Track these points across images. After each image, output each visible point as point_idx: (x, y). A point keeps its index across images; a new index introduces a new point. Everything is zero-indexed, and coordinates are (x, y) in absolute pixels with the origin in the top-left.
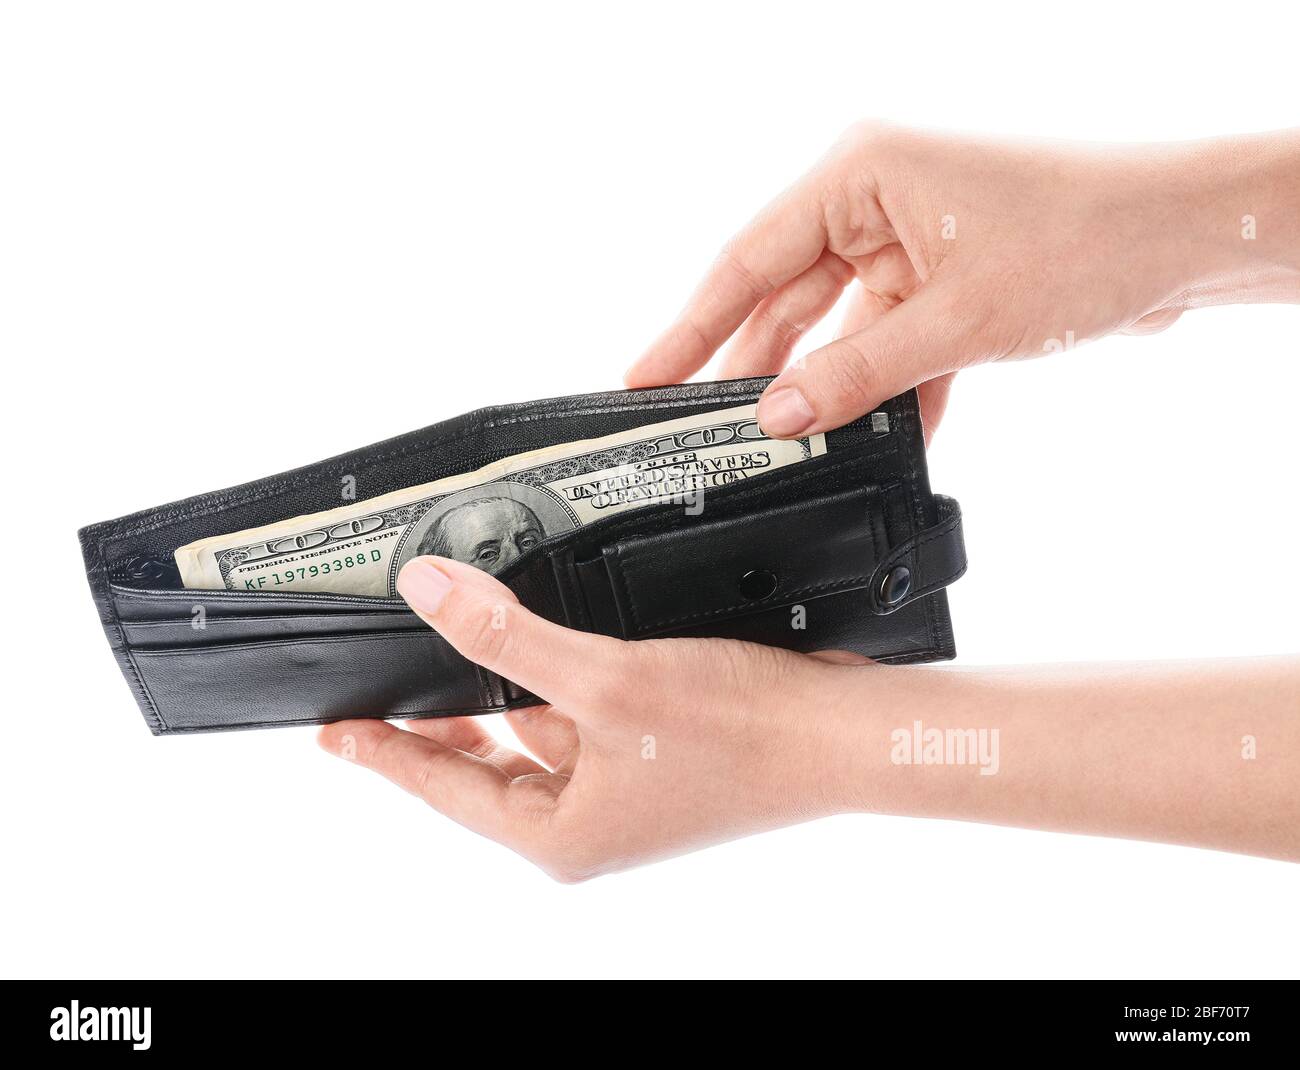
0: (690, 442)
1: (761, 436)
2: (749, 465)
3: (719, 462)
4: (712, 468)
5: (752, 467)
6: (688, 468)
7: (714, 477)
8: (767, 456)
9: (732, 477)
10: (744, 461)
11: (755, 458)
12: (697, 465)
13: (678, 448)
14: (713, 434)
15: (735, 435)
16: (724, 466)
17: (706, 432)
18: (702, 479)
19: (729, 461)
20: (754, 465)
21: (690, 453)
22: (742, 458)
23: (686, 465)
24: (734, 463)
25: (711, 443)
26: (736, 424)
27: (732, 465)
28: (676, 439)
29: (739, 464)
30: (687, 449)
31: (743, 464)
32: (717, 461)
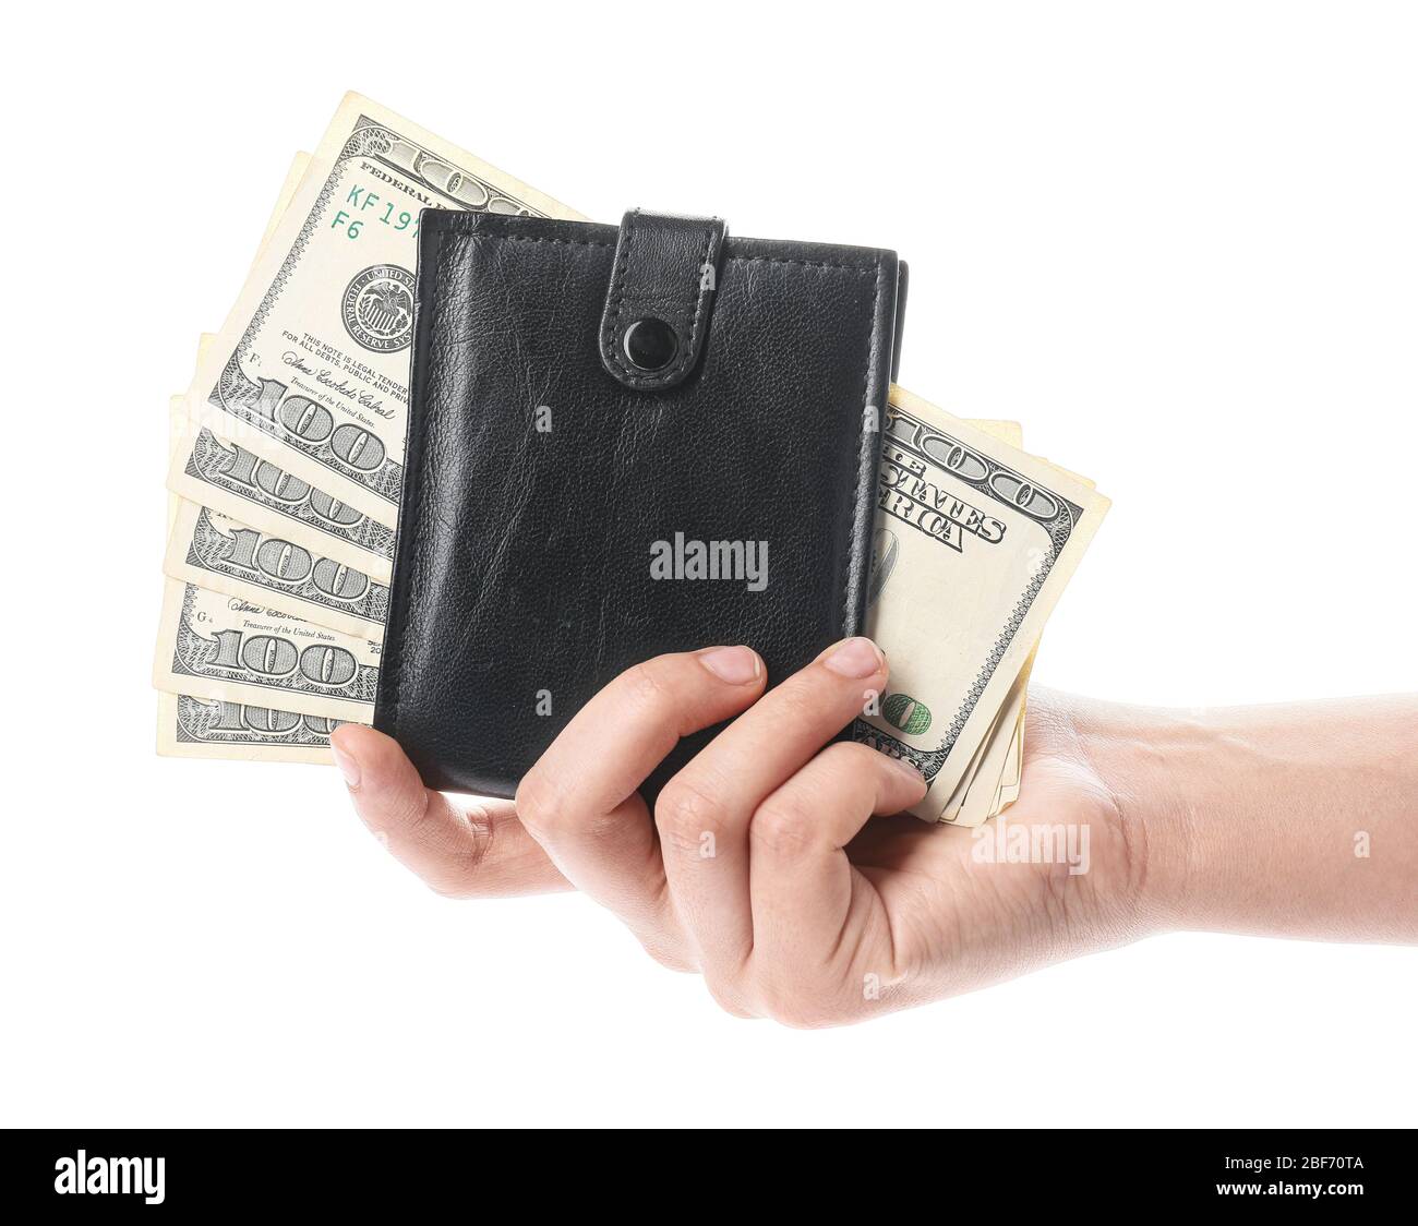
0: (933, 449)
1: (1014, 502)
2: (974, 527)
3: (944, 499)
4: (930, 501)
5: (975, 532)
6: (905, 479)
7: (924, 513)
8: (1003, 532)
9: (943, 528)
10: (973, 519)
11: (987, 524)
12: (917, 484)
13: (913, 446)
14: (963, 460)
15: (987, 479)
16: (945, 509)
17: (958, 450)
18: (908, 505)
19: (955, 506)
20: (980, 531)
21: (921, 463)
22: (973, 513)
23: (905, 474)
24: (959, 513)
25: (952, 469)
26: (997, 467)
27: (955, 514)
28: (920, 432)
29: (962, 519)
30: (921, 455)
31: (969, 522)
32: (943, 495)
